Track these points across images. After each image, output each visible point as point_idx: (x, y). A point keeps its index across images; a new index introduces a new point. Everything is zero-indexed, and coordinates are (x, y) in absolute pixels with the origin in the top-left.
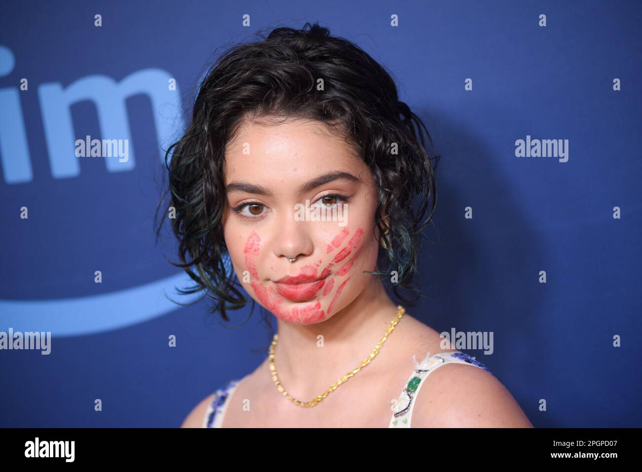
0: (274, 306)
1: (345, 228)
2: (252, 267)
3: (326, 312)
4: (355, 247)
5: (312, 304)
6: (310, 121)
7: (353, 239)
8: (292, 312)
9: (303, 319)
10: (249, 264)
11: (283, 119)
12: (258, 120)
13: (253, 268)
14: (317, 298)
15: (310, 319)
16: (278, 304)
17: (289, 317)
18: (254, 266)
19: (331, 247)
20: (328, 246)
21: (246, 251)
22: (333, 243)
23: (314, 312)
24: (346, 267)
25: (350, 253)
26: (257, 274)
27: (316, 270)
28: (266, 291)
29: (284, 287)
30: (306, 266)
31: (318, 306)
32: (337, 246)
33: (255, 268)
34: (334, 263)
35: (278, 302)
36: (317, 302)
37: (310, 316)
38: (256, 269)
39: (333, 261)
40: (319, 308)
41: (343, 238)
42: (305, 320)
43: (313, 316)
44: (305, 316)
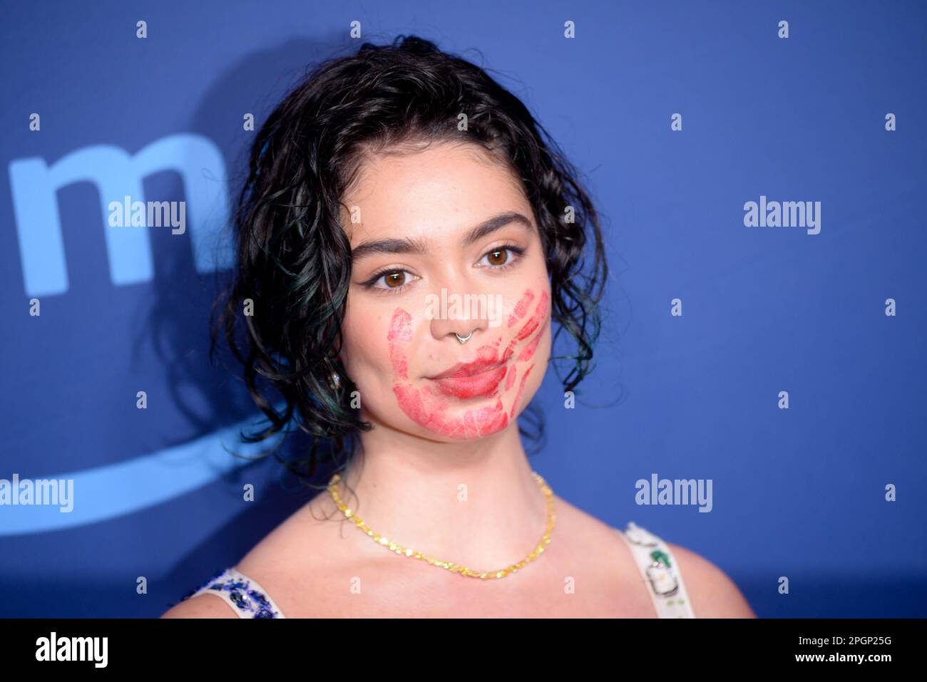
0: (432, 415)
1: (528, 290)
2: (401, 359)
3: (509, 414)
4: (543, 317)
5: (492, 403)
6: (463, 144)
7: (539, 305)
8: (463, 419)
9: (481, 427)
10: (397, 356)
11: (425, 144)
12: (389, 149)
13: (403, 362)
14: (497, 395)
15: (490, 427)
16: (439, 412)
17: (458, 428)
18: (404, 357)
19: (513, 318)
20: (510, 316)
21: (391, 336)
22: (516, 311)
23: (495, 415)
24: (530, 348)
25: (537, 325)
26: (406, 369)
27: (496, 351)
28: (417, 395)
29: (452, 382)
30: (483, 347)
31: (500, 406)
32: (522, 316)
33: (405, 360)
34: (516, 340)
35: (440, 408)
36: (498, 401)
37: (490, 423)
38: (405, 363)
39: (516, 337)
40: (501, 409)
41: (528, 303)
42: (483, 429)
43: (495, 422)
44: (483, 423)
